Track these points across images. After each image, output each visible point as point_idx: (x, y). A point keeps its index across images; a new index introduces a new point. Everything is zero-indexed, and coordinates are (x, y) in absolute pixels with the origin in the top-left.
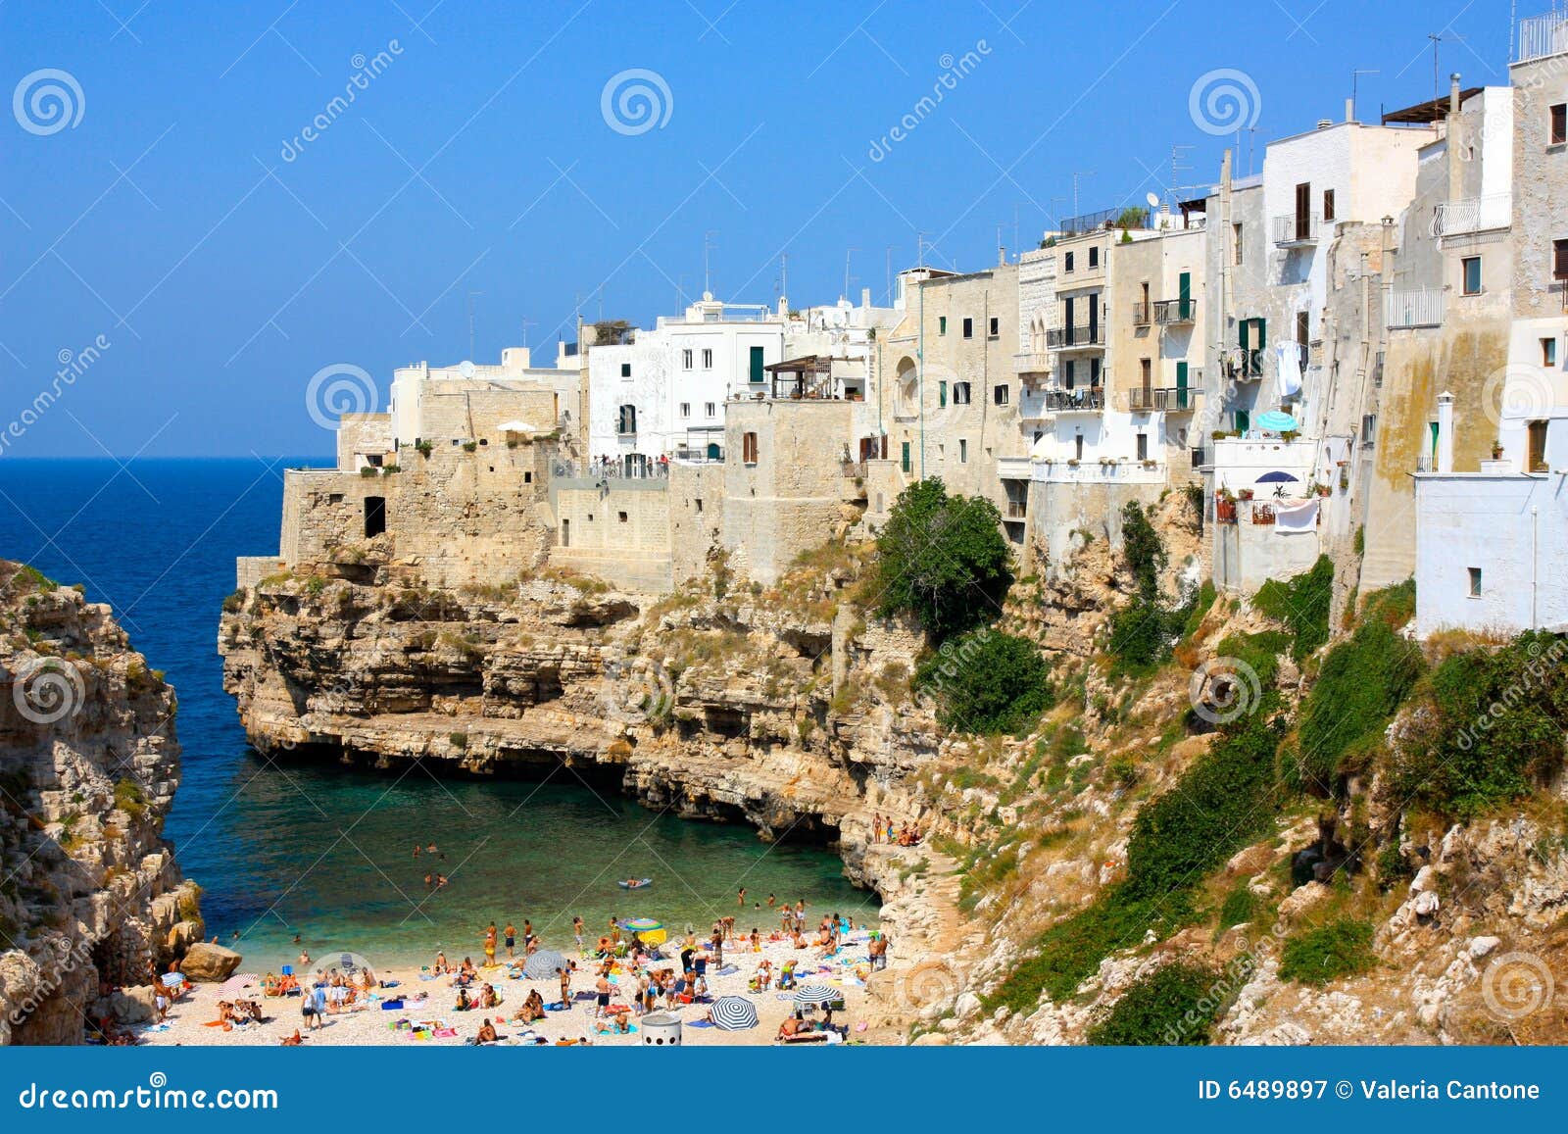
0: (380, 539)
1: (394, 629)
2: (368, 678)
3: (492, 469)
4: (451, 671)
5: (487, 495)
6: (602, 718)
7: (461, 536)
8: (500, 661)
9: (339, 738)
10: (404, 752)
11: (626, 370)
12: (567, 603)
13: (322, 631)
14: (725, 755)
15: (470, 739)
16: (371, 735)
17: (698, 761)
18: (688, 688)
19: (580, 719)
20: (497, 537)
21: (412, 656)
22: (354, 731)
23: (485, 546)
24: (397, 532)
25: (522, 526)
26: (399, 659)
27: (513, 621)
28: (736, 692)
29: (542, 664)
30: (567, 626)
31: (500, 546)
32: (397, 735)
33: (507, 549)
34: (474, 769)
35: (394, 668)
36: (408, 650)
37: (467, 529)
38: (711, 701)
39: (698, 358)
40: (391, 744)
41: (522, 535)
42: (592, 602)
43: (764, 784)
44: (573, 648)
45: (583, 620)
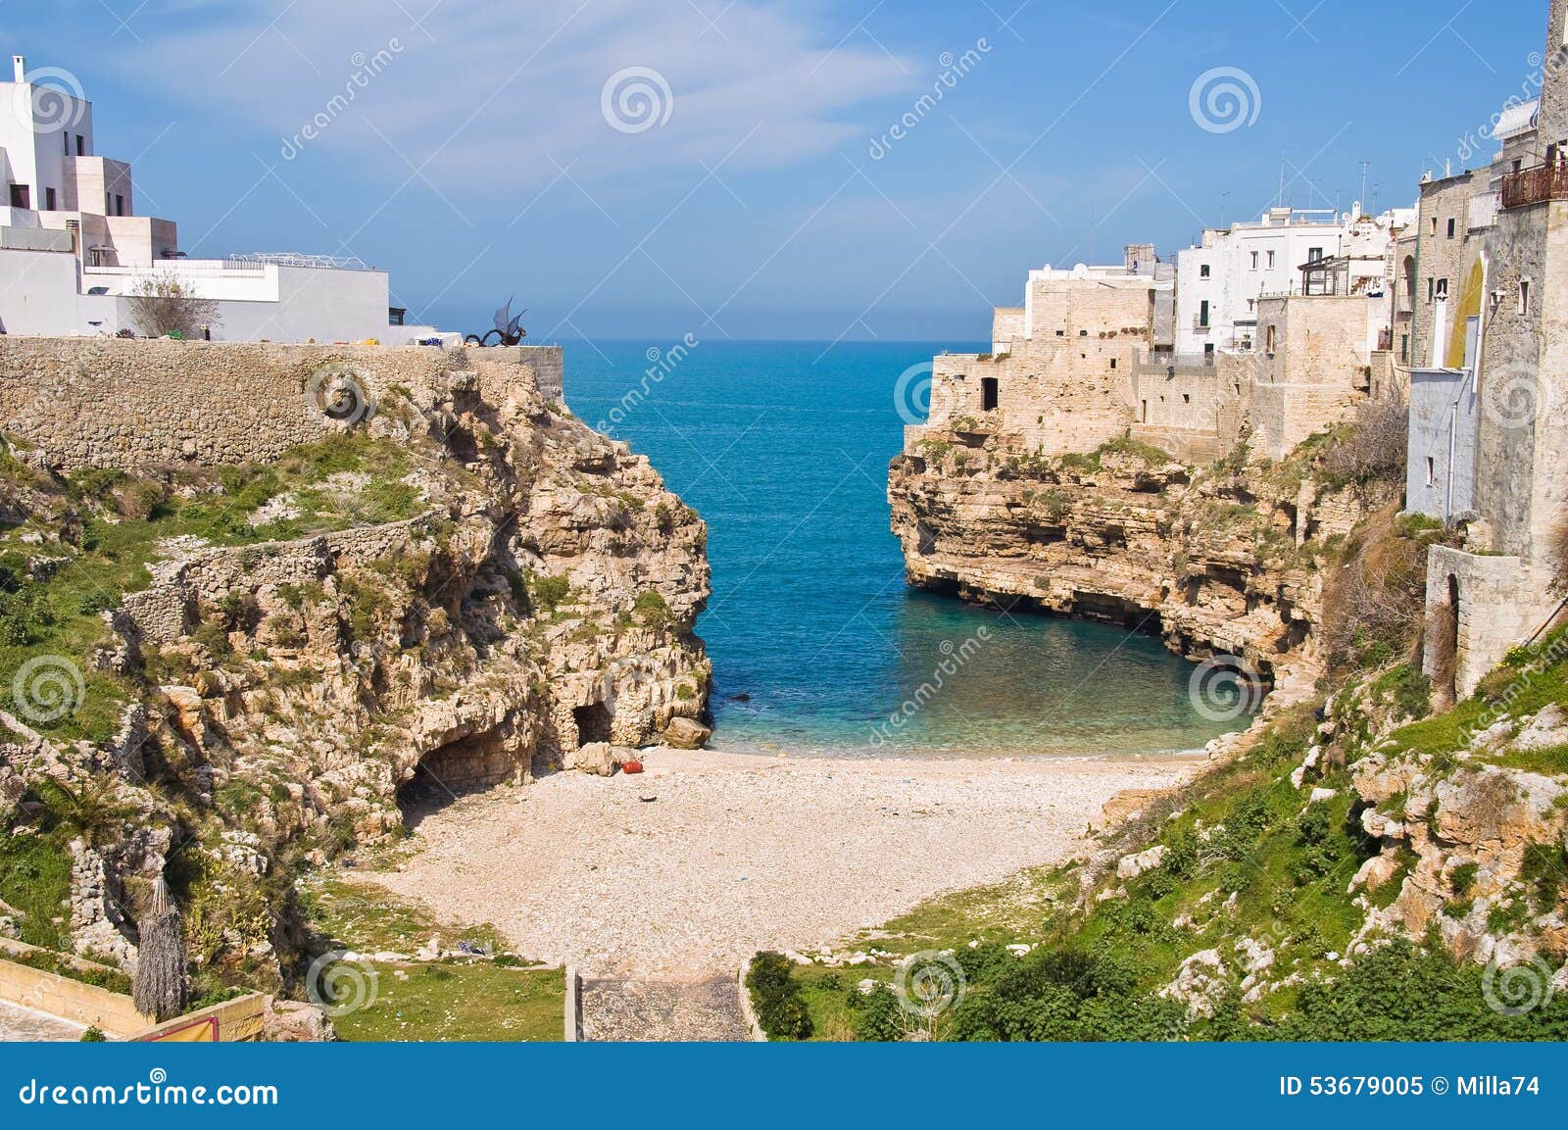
0: (993, 413)
1: (1000, 487)
2: (979, 527)
3: (1084, 356)
4: (1043, 524)
5: (1079, 378)
6: (1152, 570)
7: (1057, 412)
8: (1079, 518)
9: (956, 574)
10: (1001, 589)
11: (1205, 270)
12: (1133, 471)
13: (942, 487)
14: (1228, 607)
15: (1052, 582)
16: (978, 572)
17: (1206, 611)
18: (1198, 547)
19: (1137, 570)
20: (1086, 414)
21: (1014, 510)
22: (967, 570)
23: (1077, 420)
24: (1007, 408)
25: (1107, 404)
26: (1003, 511)
27: (1091, 485)
28: (1235, 554)
29: (1110, 522)
30: (1133, 490)
31: (1088, 421)
32: (997, 575)
33: (1093, 424)
34: (1055, 607)
35: (1000, 519)
36: (1009, 506)
37: (1063, 406)
38: (1213, 560)
39: (1263, 258)
40: (992, 582)
41: (1107, 412)
42: (1152, 472)
43: (1247, 635)
44: (1135, 510)
45: (1147, 486)
